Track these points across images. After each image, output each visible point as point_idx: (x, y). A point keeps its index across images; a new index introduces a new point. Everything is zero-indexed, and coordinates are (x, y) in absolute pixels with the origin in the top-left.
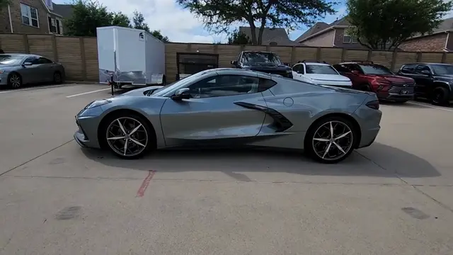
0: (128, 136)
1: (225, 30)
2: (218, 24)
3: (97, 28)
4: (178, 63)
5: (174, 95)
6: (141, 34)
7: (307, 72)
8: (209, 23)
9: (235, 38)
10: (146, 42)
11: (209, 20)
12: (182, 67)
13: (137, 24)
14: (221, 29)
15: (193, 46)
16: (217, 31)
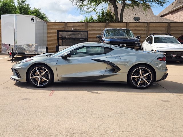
0: (40, 76)
1: (94, 10)
2: (89, 6)
3: (2, 15)
4: (58, 38)
5: (63, 56)
6: (32, 19)
7: (154, 43)
8: (81, 5)
9: (103, 15)
10: (36, 24)
11: (81, 3)
12: (60, 41)
13: (19, 4)
14: (91, 9)
15: (68, 25)
16: (88, 11)
